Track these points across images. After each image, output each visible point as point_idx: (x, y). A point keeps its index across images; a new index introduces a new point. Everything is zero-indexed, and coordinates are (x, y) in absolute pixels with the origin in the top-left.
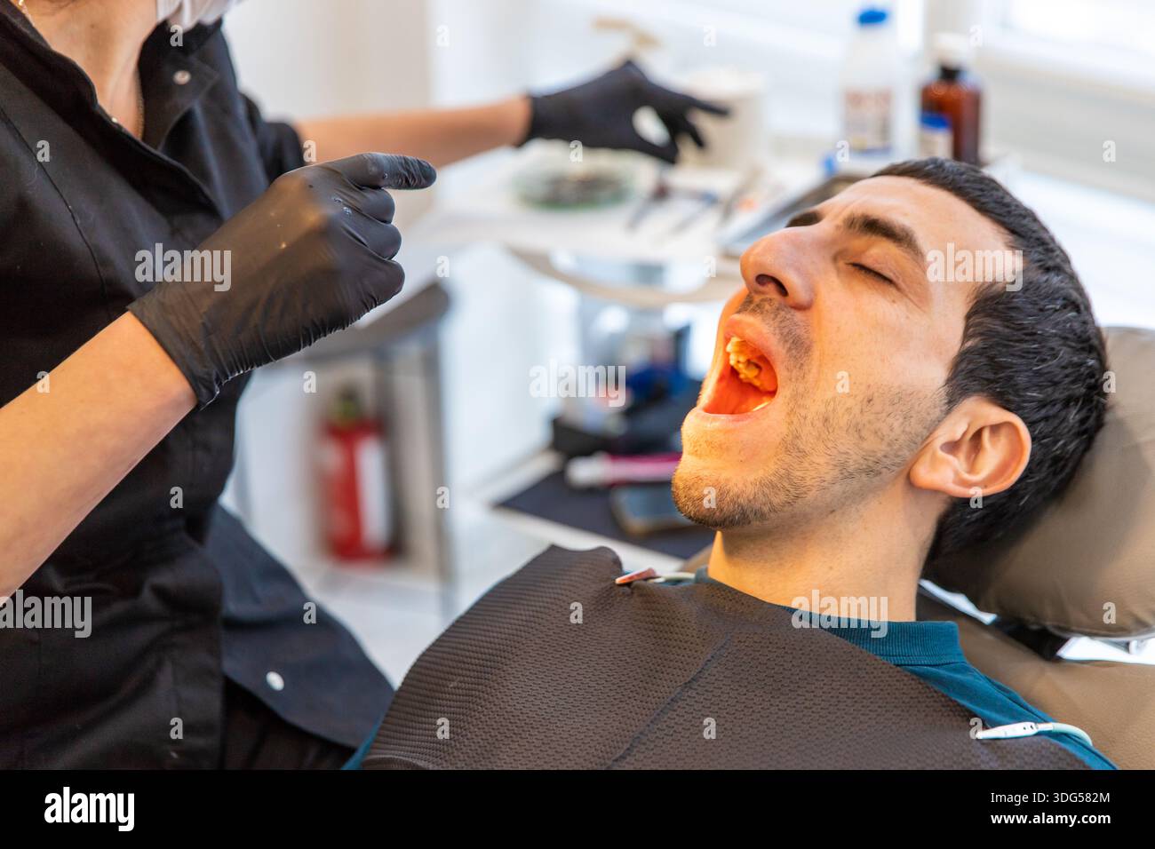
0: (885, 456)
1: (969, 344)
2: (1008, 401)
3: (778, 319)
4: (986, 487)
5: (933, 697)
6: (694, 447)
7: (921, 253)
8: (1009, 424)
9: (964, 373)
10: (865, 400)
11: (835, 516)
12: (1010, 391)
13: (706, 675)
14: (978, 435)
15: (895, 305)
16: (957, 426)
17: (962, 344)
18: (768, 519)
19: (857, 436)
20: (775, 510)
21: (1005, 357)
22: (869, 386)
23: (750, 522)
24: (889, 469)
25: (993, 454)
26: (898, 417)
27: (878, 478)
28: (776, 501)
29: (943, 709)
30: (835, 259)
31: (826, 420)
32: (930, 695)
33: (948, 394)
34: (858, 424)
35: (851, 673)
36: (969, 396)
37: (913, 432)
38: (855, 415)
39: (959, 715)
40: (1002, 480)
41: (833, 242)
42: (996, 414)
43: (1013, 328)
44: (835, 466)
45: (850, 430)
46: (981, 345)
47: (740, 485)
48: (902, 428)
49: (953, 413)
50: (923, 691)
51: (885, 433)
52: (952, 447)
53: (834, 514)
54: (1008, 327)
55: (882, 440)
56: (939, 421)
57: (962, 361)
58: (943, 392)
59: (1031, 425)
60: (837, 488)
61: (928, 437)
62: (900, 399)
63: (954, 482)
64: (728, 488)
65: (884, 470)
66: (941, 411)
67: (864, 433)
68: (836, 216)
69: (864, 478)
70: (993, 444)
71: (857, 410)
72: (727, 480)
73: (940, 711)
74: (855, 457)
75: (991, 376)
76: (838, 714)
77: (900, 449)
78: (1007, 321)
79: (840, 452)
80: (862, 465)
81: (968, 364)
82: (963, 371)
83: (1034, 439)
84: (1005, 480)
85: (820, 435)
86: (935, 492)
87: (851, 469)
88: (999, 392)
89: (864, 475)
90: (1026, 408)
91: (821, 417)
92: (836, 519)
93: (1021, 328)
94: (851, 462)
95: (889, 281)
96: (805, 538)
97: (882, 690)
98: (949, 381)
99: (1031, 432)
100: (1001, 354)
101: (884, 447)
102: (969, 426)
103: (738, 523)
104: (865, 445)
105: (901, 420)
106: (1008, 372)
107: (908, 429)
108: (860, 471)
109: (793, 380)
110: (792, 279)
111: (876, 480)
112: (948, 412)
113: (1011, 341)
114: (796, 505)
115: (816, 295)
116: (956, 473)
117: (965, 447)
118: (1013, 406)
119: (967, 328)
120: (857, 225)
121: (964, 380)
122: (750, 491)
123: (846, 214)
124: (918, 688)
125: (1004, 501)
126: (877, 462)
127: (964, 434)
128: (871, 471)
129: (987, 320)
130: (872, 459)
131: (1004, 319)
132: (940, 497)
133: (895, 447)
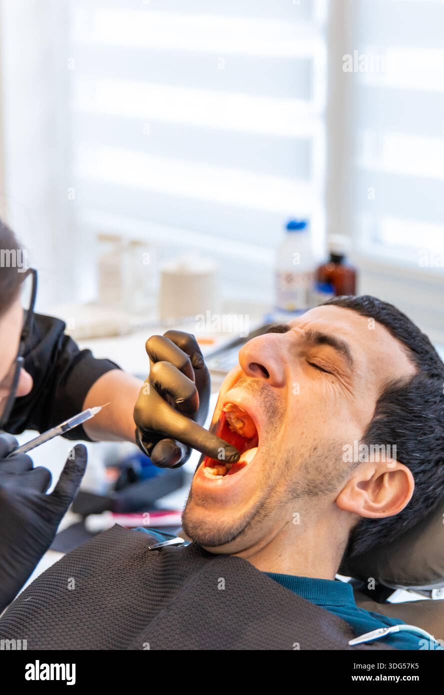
0: (321, 484)
1: (378, 417)
2: (402, 458)
3: (263, 396)
4: (384, 512)
7: (352, 359)
8: (402, 472)
10: (312, 449)
12: (403, 451)
14: (381, 478)
15: (334, 385)
16: (368, 471)
17: (374, 417)
19: (305, 472)
21: (401, 429)
22: (315, 439)
24: (323, 492)
25: (390, 490)
26: (332, 459)
30: (299, 355)
31: (287, 463)
34: (307, 464)
37: (341, 469)
38: (305, 459)
40: (395, 508)
43: (408, 412)
45: (301, 469)
46: (386, 419)
48: (334, 466)
51: (322, 469)
52: (364, 485)
54: (404, 411)
55: (320, 473)
57: (373, 427)
59: (415, 475)
63: (364, 508)
65: (320, 492)
67: (310, 470)
69: (306, 497)
70: (390, 484)
71: (307, 455)
74: (302, 484)
75: (392, 440)
77: (332, 479)
78: (404, 407)
79: (294, 483)
80: (305, 489)
82: (373, 434)
84: (396, 508)
85: (283, 473)
86: (351, 512)
87: (299, 492)
89: (305, 495)
90: (412, 463)
91: (284, 461)
93: (412, 412)
94: (299, 488)
98: (364, 438)
100: (399, 427)
101: (321, 478)
102: (376, 471)
104: (309, 477)
105: (334, 461)
106: (403, 439)
107: (338, 467)
108: (304, 492)
109: (269, 439)
110: (272, 366)
111: (314, 499)
113: (405, 419)
115: (287, 378)
116: (366, 502)
117: (372, 485)
118: (404, 461)
119: (377, 408)
123: (307, 328)
125: (394, 521)
126: (315, 487)
127: (373, 477)
128: (311, 492)
129: (390, 405)
130: (312, 485)
131: (402, 406)
132: (353, 516)
133: (328, 479)
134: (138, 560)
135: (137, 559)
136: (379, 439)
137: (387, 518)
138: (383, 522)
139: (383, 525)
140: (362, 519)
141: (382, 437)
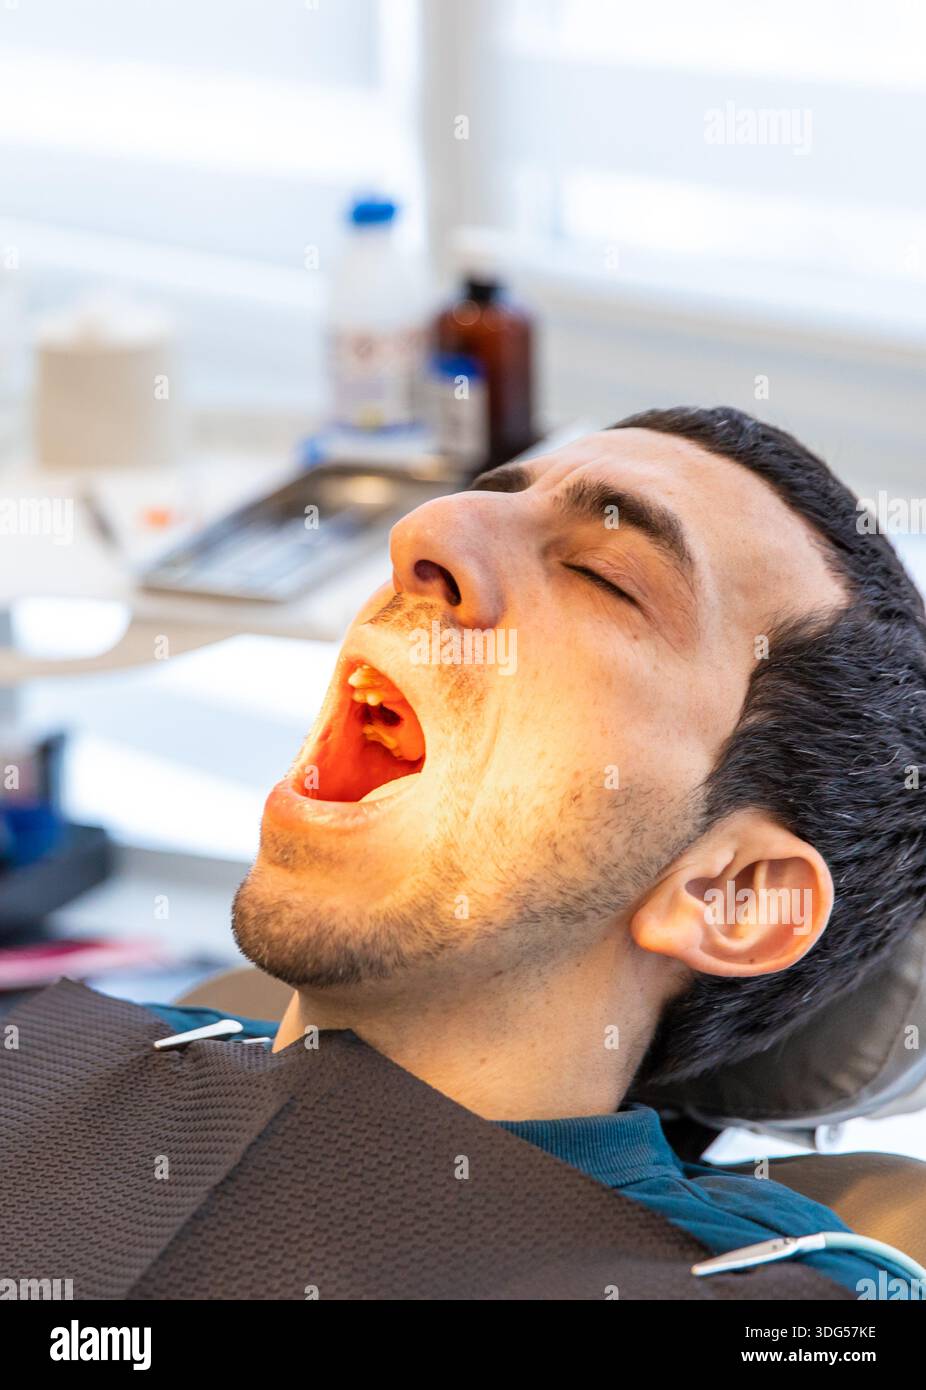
0: (595, 891)
1: (752, 720)
2: (804, 822)
4: (752, 961)
5: (624, 1212)
6: (283, 853)
7: (690, 559)
8: (802, 862)
9: (738, 766)
10: (568, 797)
11: (502, 981)
12: (810, 805)
13: (250, 1169)
14: (749, 872)
15: (637, 645)
16: (716, 855)
17: (742, 719)
18: (389, 978)
20: (403, 964)
21: (807, 747)
23: (359, 980)
24: (599, 913)
26: (620, 828)
27: (580, 925)
28: (407, 948)
29: (642, 1231)
30: (545, 552)
31: (500, 823)
32: (620, 1210)
33: (708, 799)
34: (553, 834)
35: (491, 1173)
36: (744, 806)
37: (644, 855)
38: (549, 819)
39: (668, 1241)
40: (780, 953)
41: (545, 525)
42: (783, 843)
43: (825, 704)
44: (511, 900)
45: (539, 844)
46: (770, 723)
47: (352, 920)
48: (627, 847)
49: (713, 830)
50: (610, 1203)
51: (598, 854)
52: (702, 886)
53: (500, 977)
54: (816, 699)
55: (592, 863)
56: (690, 842)
57: (737, 746)
58: (701, 793)
59: (836, 867)
60: (511, 937)
61: (667, 867)
62: (628, 799)
63: (703, 948)
64: (331, 923)
65: (591, 914)
66: (695, 824)
67: (563, 851)
68: (557, 481)
69: (556, 922)
71: (552, 812)
72: (333, 911)
73: (638, 1234)
74: (544, 889)
75: (782, 777)
76: (470, 1243)
77: (621, 880)
78: (817, 689)
80: (554, 901)
81: (747, 753)
82: (737, 763)
83: (838, 891)
84: (785, 955)
86: (666, 958)
87: (537, 907)
88: (791, 805)
89: (555, 918)
90: (829, 837)
92: (504, 985)
93: (836, 703)
94: (537, 896)
95: (631, 600)
96: (445, 1012)
97: (542, 1202)
98: (711, 778)
99: (836, 879)
100: (802, 742)
101: (595, 877)
102: (736, 856)
103: (341, 980)
104: (563, 870)
105: (627, 833)
106: (809, 774)
107: (636, 849)
108: (549, 911)
110: (469, 575)
111: (576, 930)
112: (706, 828)
113: (820, 723)
114: (439, 959)
115: (504, 610)
116: (707, 931)
118: (810, 832)
119: (751, 692)
120: (588, 503)
121: (736, 777)
122: (367, 928)
123: (570, 480)
124: (600, 1198)
125: (778, 988)
126: (580, 899)
127: (727, 868)
128: (570, 913)
129: (785, 684)
130: (573, 893)
131: (812, 686)
132: (675, 967)
133: (612, 878)
134: (132, 1079)
135: (129, 1077)
136: (751, 774)
137: (763, 976)
138: (753, 988)
139: (751, 995)
140: (698, 976)
141: (758, 768)
